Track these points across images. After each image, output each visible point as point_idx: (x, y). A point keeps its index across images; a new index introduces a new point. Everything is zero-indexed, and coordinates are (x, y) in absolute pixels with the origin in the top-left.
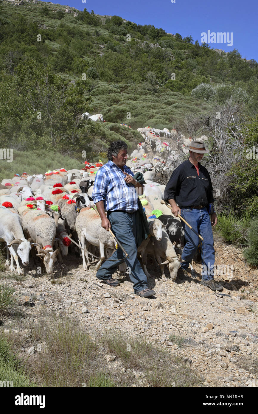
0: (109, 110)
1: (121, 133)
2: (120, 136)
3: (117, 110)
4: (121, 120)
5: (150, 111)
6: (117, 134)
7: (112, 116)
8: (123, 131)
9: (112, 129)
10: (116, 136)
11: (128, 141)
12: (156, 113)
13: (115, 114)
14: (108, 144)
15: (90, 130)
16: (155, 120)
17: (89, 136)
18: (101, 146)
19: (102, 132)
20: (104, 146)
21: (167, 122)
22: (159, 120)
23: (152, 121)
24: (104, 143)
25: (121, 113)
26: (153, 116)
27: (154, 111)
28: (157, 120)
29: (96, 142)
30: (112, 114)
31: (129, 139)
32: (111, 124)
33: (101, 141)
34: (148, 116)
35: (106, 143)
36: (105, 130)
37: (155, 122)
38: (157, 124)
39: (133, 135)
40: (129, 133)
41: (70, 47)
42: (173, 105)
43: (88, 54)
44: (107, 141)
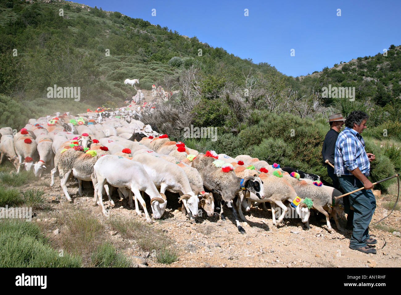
0: (113, 73)
1: (122, 88)
2: (121, 90)
3: (118, 73)
4: (122, 80)
5: (141, 74)
6: (119, 89)
7: (115, 77)
8: (123, 87)
9: (115, 85)
10: (118, 90)
11: (126, 93)
12: (145, 75)
13: (117, 76)
14: (112, 96)
15: (100, 86)
16: (145, 79)
17: (99, 90)
18: (108, 96)
19: (108, 87)
20: (110, 96)
21: (153, 81)
22: (147, 80)
23: (143, 80)
24: (110, 95)
25: (121, 75)
26: (143, 77)
27: (144, 74)
28: (146, 79)
29: (104, 94)
30: (115, 76)
31: (127, 92)
32: (115, 82)
33: (108, 93)
34: (139, 77)
35: (111, 95)
36: (110, 86)
37: (144, 81)
38: (146, 82)
39: (129, 90)
40: (127, 88)
41: (85, 31)
42: (156, 70)
43: (98, 36)
44: (112, 93)
